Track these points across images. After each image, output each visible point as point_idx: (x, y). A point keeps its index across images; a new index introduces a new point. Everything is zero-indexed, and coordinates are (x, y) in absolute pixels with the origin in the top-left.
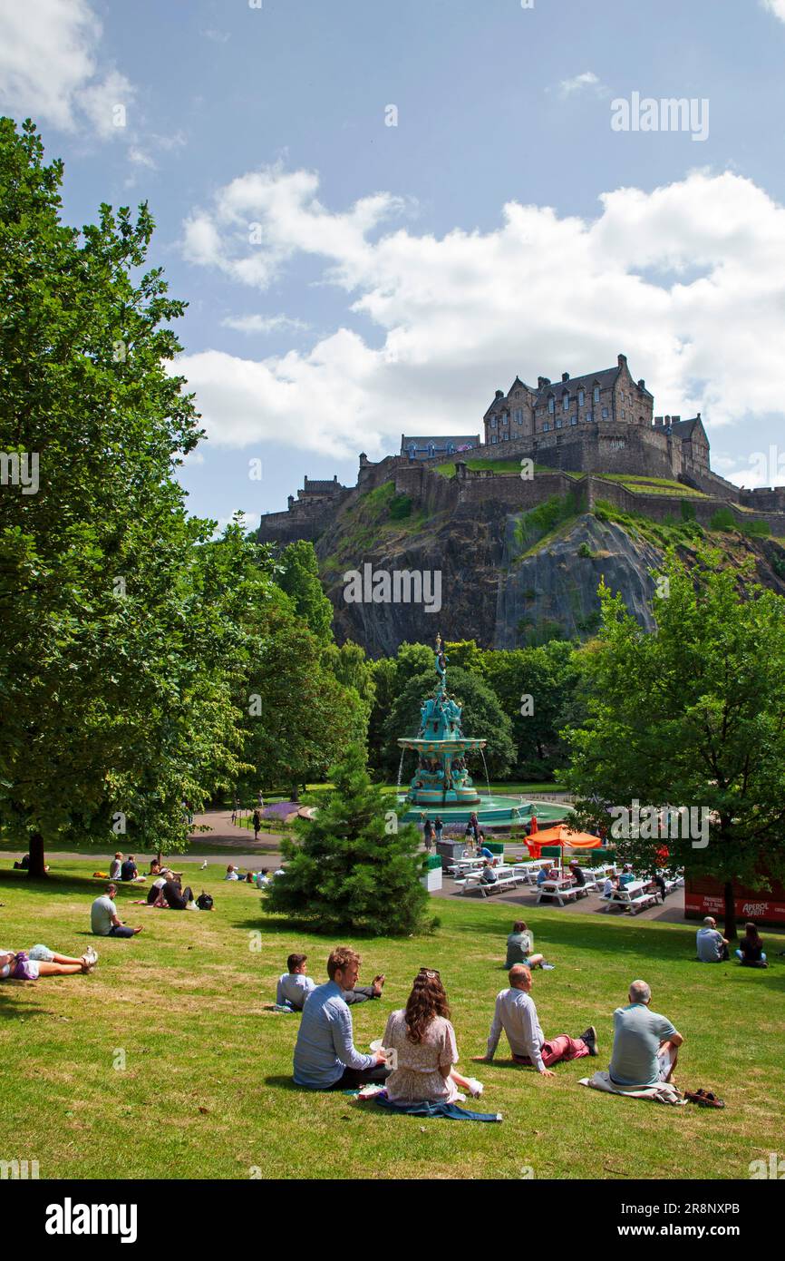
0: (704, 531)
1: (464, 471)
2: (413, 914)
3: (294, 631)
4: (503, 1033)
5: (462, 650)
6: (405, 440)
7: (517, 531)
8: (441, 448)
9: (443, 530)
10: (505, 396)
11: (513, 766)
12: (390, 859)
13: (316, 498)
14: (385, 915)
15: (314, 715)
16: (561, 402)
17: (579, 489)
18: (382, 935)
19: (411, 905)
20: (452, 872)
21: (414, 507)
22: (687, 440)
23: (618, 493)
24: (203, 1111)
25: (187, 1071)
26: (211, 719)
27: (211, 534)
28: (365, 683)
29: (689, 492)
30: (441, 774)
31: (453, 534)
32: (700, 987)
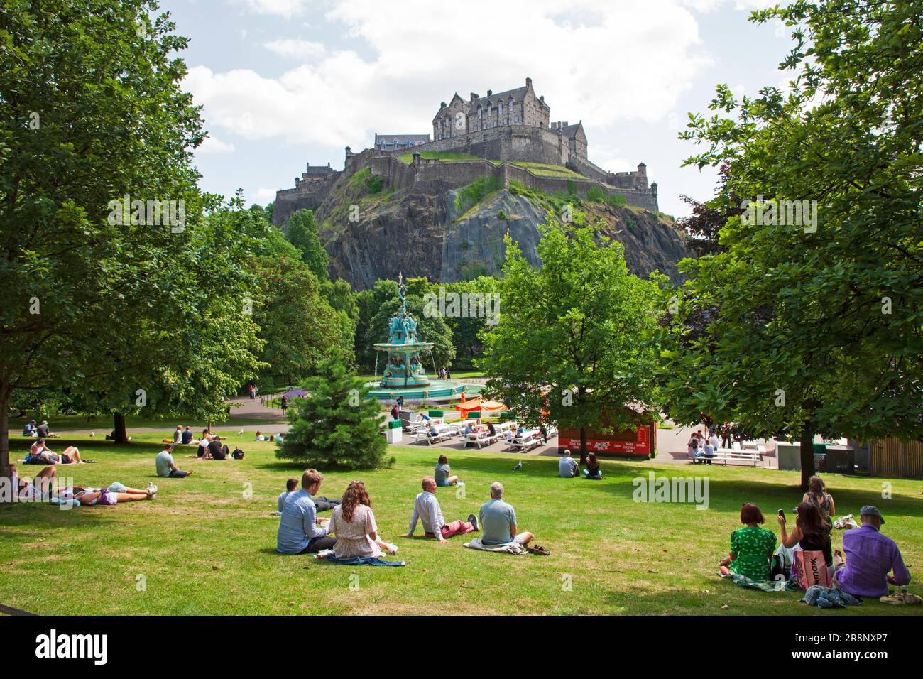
0: (582, 202)
1: (419, 159)
2: (377, 456)
3: (298, 272)
4: (420, 520)
5: (419, 283)
6: (378, 137)
7: (456, 201)
8: (403, 143)
9: (405, 201)
10: (448, 106)
11: (453, 361)
12: (360, 421)
13: (315, 179)
14: (357, 457)
15: (315, 330)
16: (487, 111)
17: (499, 172)
18: (356, 469)
19: (375, 450)
20: (409, 430)
21: (384, 185)
22: (573, 139)
23: (525, 175)
24: (215, 568)
25: (209, 549)
26: (238, 333)
27: (220, 205)
28: (352, 307)
29: (572, 175)
30: (404, 367)
31: (412, 203)
32: (555, 491)
